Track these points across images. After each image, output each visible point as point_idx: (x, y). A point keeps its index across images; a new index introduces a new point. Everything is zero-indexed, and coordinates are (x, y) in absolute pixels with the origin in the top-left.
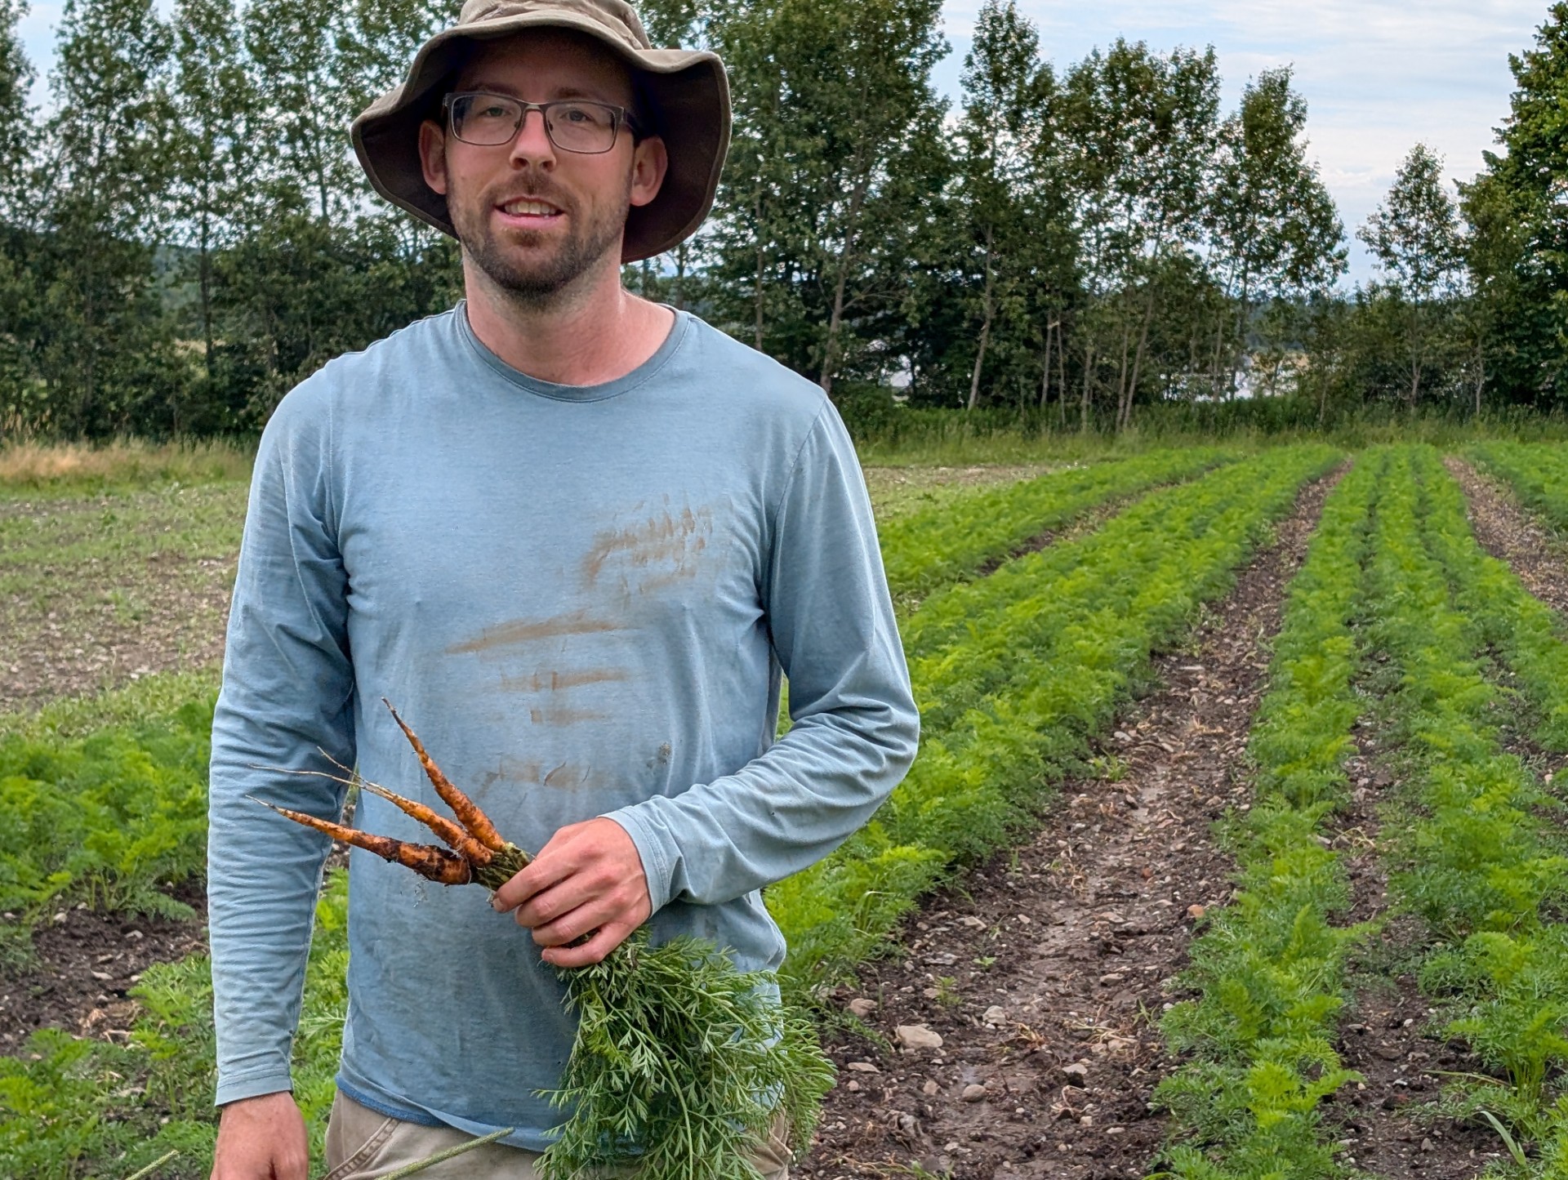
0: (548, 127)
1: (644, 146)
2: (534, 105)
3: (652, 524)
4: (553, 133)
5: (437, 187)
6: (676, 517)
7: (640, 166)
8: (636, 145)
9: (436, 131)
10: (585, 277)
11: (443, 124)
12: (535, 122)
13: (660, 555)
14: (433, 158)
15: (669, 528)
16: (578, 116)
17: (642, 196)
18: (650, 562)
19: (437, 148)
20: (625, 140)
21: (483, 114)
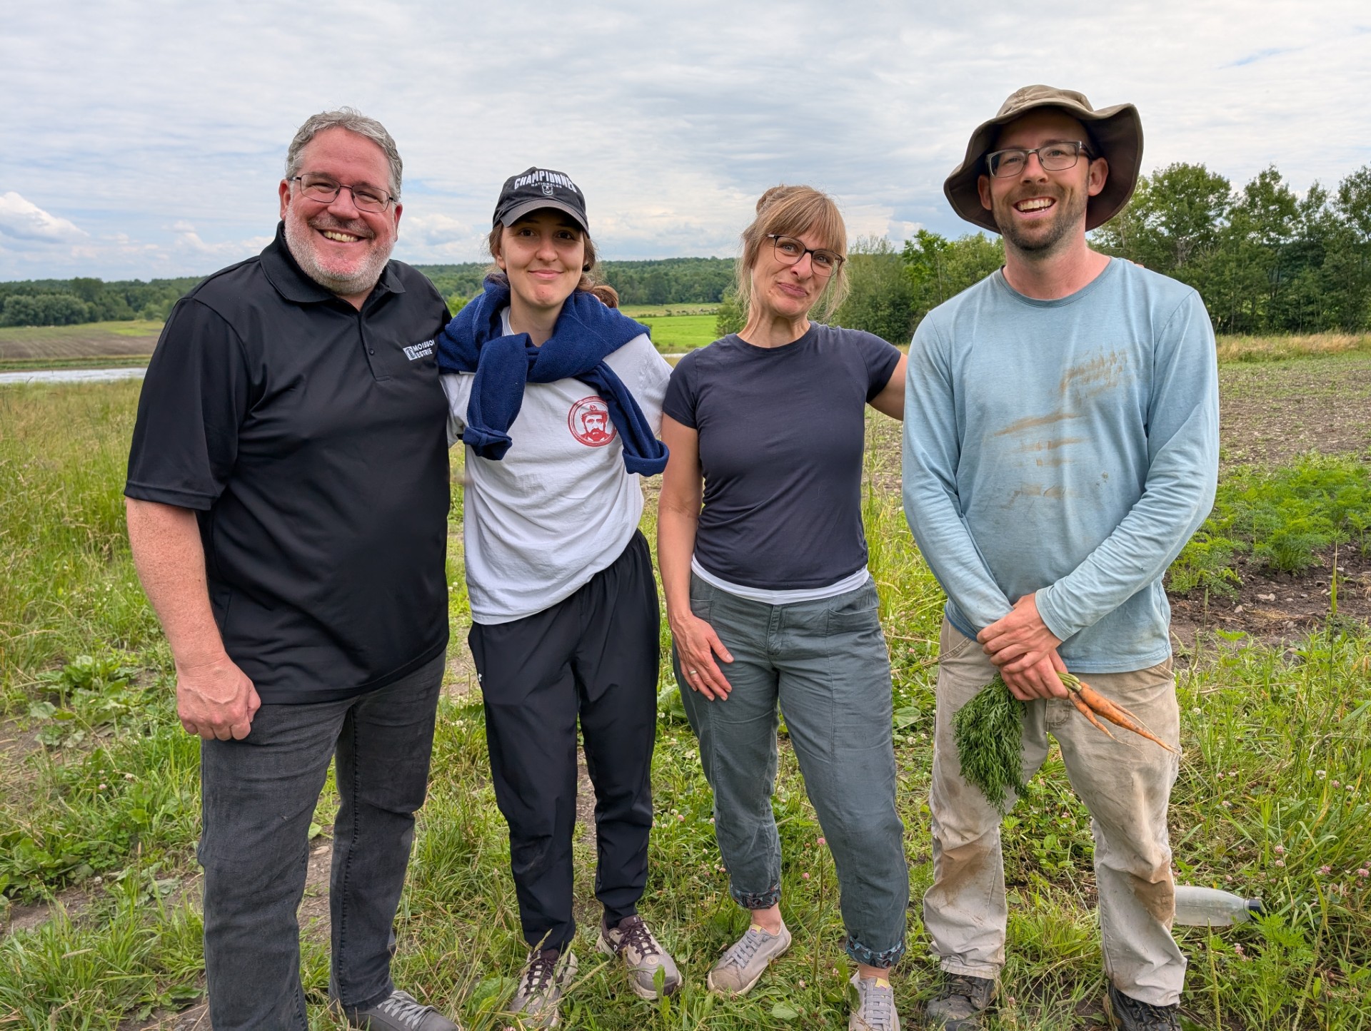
0: (1040, 161)
1: (1095, 163)
2: (1031, 151)
3: (1093, 362)
4: (1044, 164)
5: (988, 207)
6: (1106, 355)
7: (1093, 175)
8: (1090, 163)
9: (986, 179)
10: (1066, 237)
11: (988, 175)
12: (1034, 160)
13: (1097, 377)
14: (986, 192)
15: (1102, 362)
16: (1057, 153)
17: (1095, 190)
18: (1091, 381)
19: (987, 187)
20: (1083, 162)
21: (1007, 162)
